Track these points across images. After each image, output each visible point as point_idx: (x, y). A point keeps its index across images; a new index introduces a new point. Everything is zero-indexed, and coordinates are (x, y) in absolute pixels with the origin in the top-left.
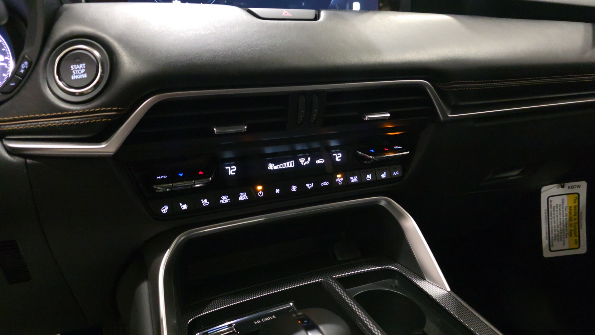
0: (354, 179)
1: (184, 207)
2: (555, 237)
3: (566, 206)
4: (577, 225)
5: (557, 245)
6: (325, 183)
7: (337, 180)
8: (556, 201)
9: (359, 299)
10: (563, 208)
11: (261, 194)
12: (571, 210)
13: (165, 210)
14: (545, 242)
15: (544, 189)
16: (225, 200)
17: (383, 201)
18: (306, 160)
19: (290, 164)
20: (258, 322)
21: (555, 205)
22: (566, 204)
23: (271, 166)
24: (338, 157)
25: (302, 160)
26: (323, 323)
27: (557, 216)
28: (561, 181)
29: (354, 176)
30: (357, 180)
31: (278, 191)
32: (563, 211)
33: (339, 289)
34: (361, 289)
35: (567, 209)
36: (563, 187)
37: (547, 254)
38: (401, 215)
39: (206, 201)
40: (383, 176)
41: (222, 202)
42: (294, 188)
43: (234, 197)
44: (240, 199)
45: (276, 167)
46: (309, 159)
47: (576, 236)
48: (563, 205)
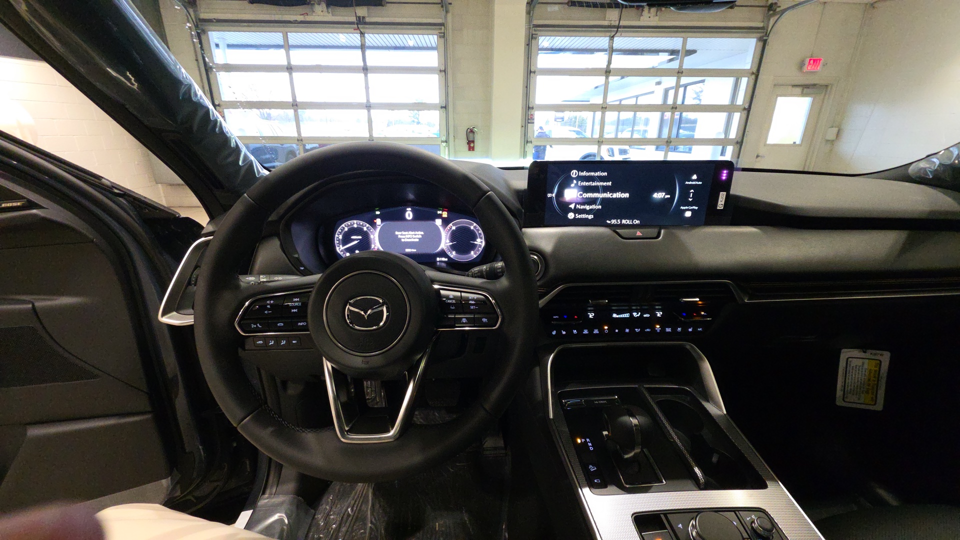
0: (668, 330)
1: (564, 333)
2: (850, 392)
3: (866, 367)
4: (875, 386)
5: (852, 398)
6: (648, 330)
7: (656, 329)
8: (855, 363)
9: (659, 404)
10: (862, 369)
11: (606, 331)
12: (871, 372)
13: (554, 333)
14: (839, 393)
15: (843, 350)
16: (586, 332)
17: (688, 346)
18: (638, 314)
19: (627, 315)
20: (597, 402)
21: (855, 365)
22: (866, 366)
23: (615, 316)
24: (659, 314)
25: (635, 314)
26: (638, 415)
27: (855, 375)
28: (864, 347)
29: (668, 327)
30: (670, 331)
31: (617, 331)
32: (862, 372)
33: (647, 395)
34: (662, 397)
35: (867, 371)
36: (865, 352)
37: (839, 402)
38: (702, 359)
39: (575, 331)
40: (690, 330)
41: (584, 333)
42: (627, 331)
43: (591, 331)
44: (594, 332)
45: (617, 316)
46: (640, 313)
47: (873, 393)
48: (863, 366)
